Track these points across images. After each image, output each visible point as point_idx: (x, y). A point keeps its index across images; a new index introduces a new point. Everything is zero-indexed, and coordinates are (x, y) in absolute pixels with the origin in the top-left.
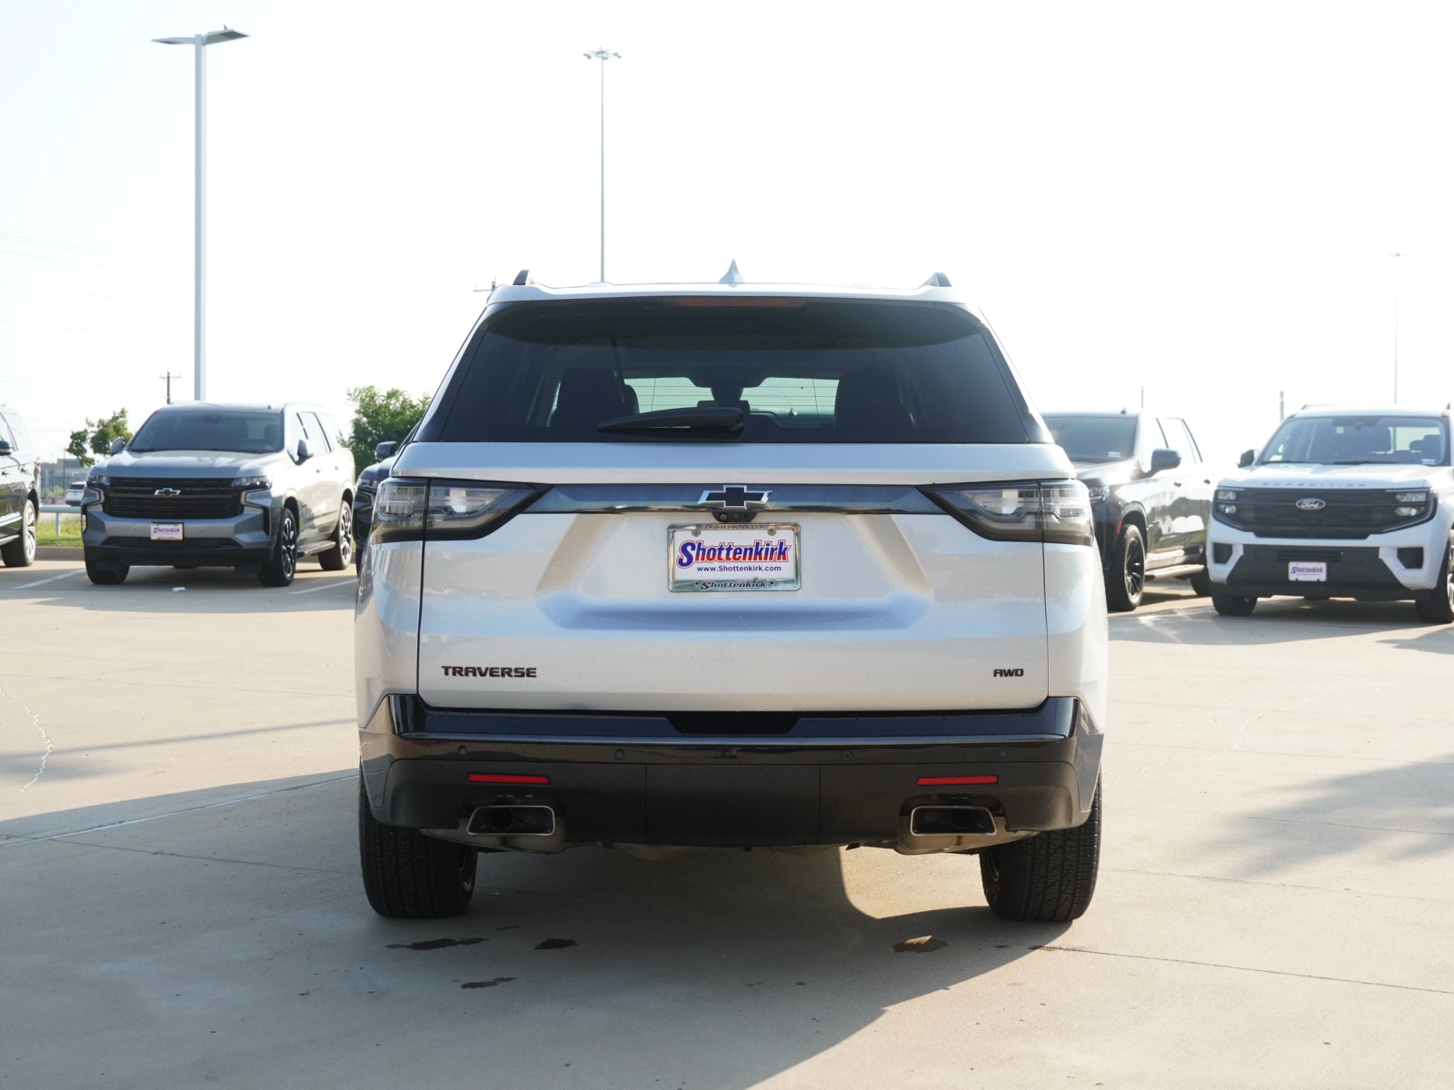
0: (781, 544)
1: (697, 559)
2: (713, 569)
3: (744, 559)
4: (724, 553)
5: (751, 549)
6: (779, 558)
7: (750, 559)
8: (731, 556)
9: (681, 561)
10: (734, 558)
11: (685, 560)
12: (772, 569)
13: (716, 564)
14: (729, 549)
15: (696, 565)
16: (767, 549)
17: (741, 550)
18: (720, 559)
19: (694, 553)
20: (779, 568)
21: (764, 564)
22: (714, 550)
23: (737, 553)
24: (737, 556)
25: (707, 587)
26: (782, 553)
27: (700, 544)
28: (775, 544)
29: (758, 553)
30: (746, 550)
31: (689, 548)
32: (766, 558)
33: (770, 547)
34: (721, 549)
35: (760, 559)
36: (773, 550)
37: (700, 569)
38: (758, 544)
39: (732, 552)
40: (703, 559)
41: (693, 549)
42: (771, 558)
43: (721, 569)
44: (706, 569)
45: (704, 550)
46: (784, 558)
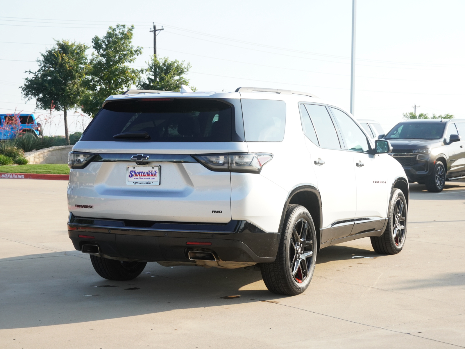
0: (155, 171)
1: (134, 175)
2: (138, 178)
3: (146, 176)
4: (141, 174)
5: (148, 173)
6: (155, 176)
7: (147, 176)
8: (142, 175)
9: (130, 176)
10: (143, 175)
11: (131, 176)
12: (153, 179)
13: (138, 177)
14: (142, 173)
15: (134, 177)
16: (152, 173)
17: (145, 173)
18: (140, 175)
19: (133, 174)
20: (154, 179)
21: (151, 177)
22: (138, 173)
23: (144, 174)
24: (144, 175)
25: (136, 184)
26: (155, 174)
27: (135, 171)
28: (154, 171)
29: (149, 174)
30: (146, 173)
31: (132, 172)
32: (151, 176)
33: (152, 172)
34: (140, 173)
35: (150, 176)
36: (153, 173)
37: (134, 178)
38: (149, 171)
39: (143, 174)
40: (135, 175)
41: (133, 172)
42: (153, 176)
43: (140, 178)
44: (136, 178)
45: (136, 173)
46: (156, 176)
